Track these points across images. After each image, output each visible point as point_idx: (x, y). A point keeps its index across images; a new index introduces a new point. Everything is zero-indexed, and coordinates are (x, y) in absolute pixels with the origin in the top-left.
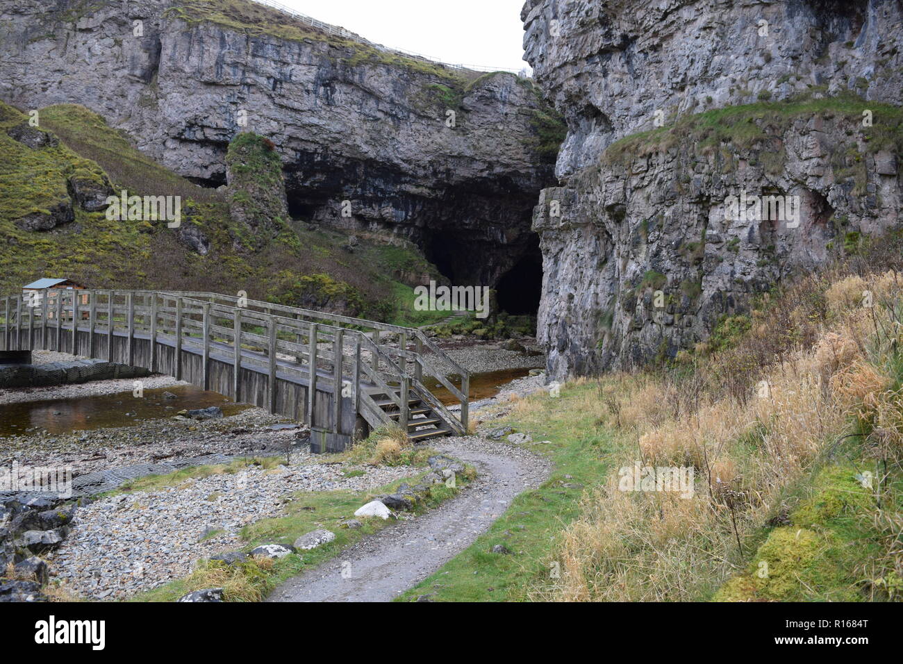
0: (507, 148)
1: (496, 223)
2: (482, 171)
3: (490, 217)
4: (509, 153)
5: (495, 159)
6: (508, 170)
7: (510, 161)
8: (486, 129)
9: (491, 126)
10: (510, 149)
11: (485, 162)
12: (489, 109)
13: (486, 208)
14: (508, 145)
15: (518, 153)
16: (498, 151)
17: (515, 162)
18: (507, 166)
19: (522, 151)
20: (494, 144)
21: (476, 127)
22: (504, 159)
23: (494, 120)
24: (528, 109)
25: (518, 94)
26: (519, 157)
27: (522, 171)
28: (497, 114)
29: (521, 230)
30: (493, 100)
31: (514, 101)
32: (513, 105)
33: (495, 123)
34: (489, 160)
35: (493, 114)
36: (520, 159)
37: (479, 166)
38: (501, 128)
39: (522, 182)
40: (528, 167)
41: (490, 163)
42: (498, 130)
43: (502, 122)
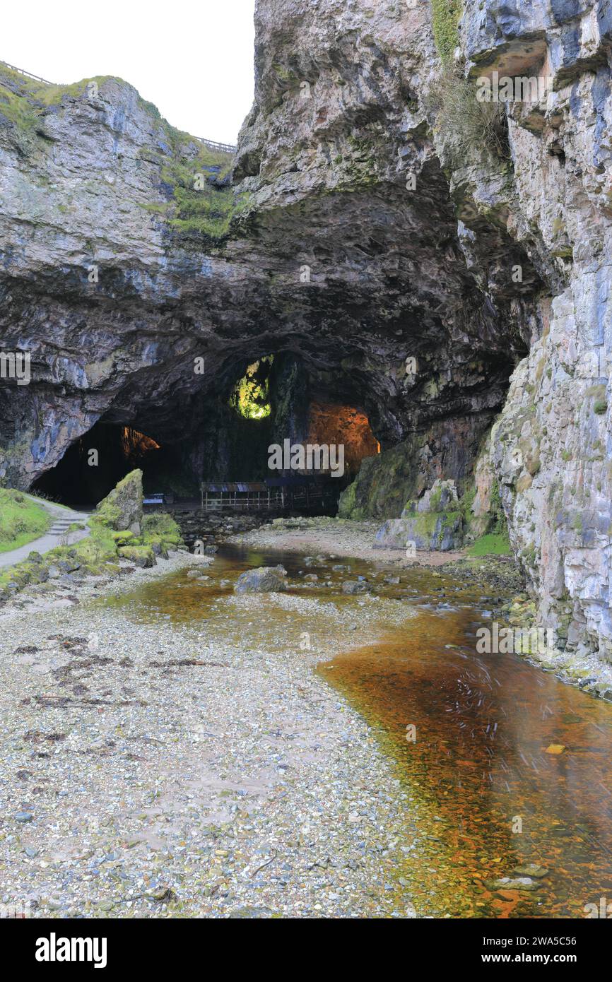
0: (121, 216)
1: (71, 352)
2: (73, 254)
3: (66, 340)
4: (125, 226)
5: (100, 233)
6: (121, 256)
7: (126, 240)
8: (85, 178)
9: (93, 175)
10: (127, 220)
11: (79, 238)
12: (91, 142)
13: (62, 323)
14: (123, 211)
15: (141, 228)
16: (106, 221)
17: (135, 243)
18: (121, 248)
19: (147, 223)
20: (100, 207)
21: (67, 173)
22: (116, 236)
23: (99, 164)
24: (155, 152)
25: (140, 125)
26: (141, 234)
27: (147, 261)
28: (105, 155)
29: (115, 365)
30: (101, 128)
31: (132, 136)
32: (131, 141)
33: (101, 169)
34: (88, 234)
35: (98, 153)
36: (143, 239)
37: (70, 244)
38: (111, 180)
39: (139, 280)
40: (156, 255)
41: (89, 241)
42: (107, 183)
43: (112, 169)
